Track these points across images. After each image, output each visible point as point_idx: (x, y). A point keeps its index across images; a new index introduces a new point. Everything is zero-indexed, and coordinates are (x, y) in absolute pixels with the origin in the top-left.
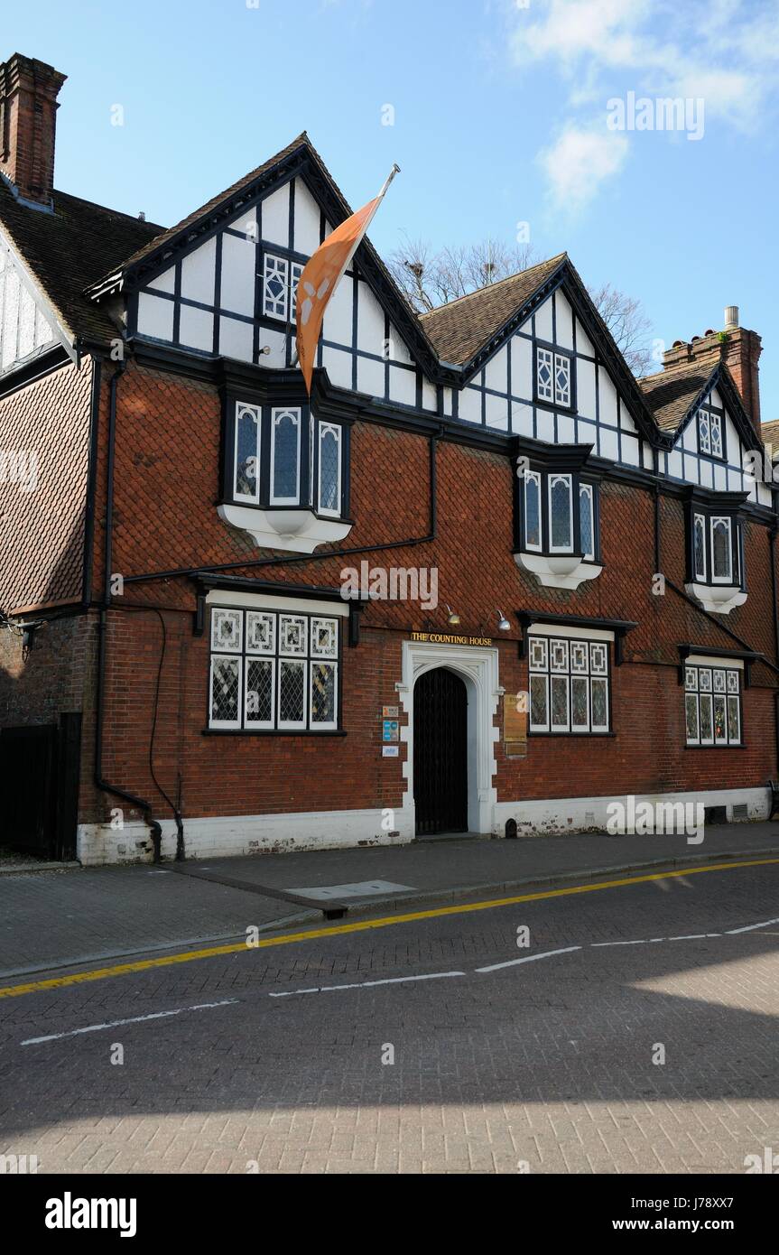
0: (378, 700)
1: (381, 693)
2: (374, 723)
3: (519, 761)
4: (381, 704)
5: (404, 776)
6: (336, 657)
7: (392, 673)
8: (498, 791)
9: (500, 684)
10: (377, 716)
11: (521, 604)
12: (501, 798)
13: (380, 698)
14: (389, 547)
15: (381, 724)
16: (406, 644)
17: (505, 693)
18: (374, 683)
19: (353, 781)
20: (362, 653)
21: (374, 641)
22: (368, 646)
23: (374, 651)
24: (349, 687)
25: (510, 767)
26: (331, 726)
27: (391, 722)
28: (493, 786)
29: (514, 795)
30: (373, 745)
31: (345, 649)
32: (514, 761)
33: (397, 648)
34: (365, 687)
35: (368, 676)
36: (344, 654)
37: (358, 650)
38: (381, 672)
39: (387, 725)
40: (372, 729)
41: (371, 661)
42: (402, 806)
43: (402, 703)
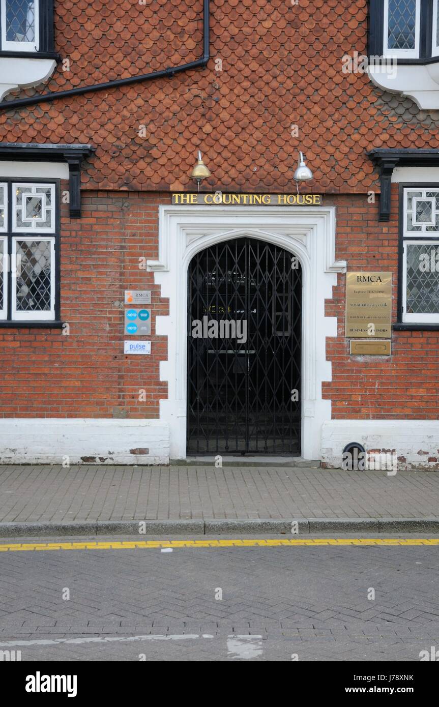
0: (117, 283)
1: (121, 274)
2: (111, 312)
3: (377, 364)
4: (124, 288)
5: (162, 379)
6: (52, 230)
7: (142, 248)
8: (333, 405)
9: (338, 257)
10: (117, 303)
11: (377, 144)
12: (337, 414)
13: (121, 280)
14: (130, 84)
15: (122, 313)
16: (162, 209)
17: (349, 268)
18: (112, 261)
19: (78, 384)
20: (92, 225)
21: (111, 208)
22: (101, 214)
23: (111, 221)
24: (70, 267)
25: (359, 371)
26: (48, 315)
27: (139, 310)
28: (324, 397)
29: (364, 411)
30: (111, 338)
31: (65, 220)
32: (366, 364)
33: (149, 215)
34: (96, 266)
35: (102, 253)
36: (63, 227)
37: (85, 221)
38: (122, 247)
39: (130, 314)
40: (109, 319)
41: (106, 233)
42: (158, 417)
43: (159, 287)
